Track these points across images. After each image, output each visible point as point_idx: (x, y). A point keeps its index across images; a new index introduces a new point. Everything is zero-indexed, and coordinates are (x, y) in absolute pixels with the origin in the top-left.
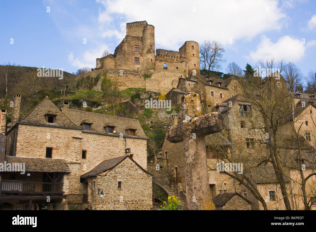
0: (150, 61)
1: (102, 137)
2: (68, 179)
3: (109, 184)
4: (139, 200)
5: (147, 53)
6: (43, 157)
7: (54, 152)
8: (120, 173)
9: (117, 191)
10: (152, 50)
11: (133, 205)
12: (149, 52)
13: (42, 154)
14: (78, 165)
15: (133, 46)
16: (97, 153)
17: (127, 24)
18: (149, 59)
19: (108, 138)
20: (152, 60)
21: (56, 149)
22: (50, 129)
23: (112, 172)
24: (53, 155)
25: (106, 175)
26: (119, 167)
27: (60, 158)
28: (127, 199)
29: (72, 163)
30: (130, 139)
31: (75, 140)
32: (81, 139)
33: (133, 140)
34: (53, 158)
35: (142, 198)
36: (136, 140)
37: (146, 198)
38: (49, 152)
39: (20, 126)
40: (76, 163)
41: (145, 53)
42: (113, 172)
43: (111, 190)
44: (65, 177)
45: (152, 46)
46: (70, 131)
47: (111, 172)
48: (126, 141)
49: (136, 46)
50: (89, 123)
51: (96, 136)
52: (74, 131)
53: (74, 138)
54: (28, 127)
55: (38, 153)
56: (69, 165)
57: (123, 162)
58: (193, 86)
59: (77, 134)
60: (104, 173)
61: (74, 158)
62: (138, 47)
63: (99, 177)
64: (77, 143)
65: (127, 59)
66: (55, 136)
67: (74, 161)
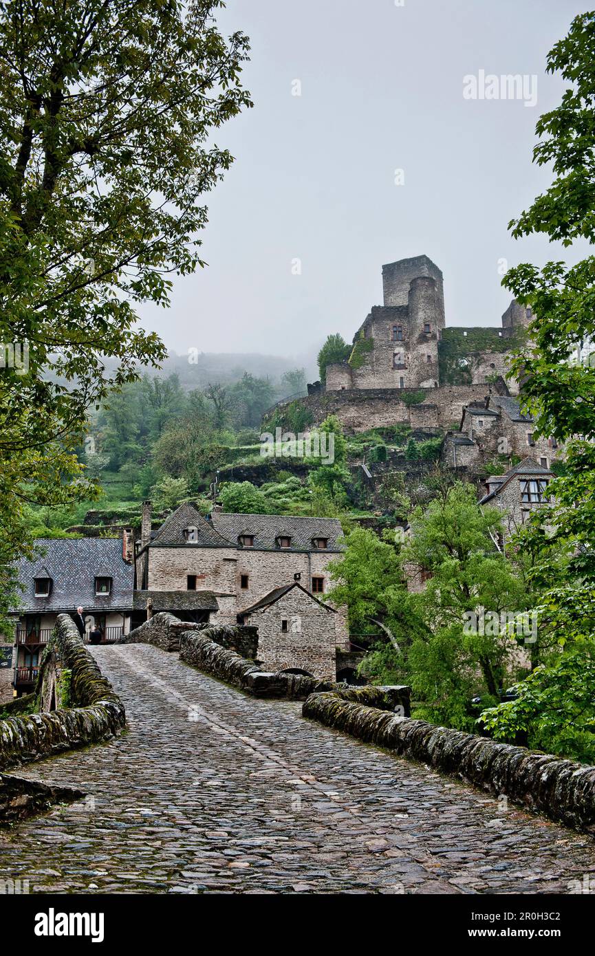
0: (425, 359)
1: (270, 555)
2: (215, 618)
3: (269, 624)
4: (315, 646)
5: (418, 343)
6: (184, 589)
7: (198, 580)
8: (284, 609)
9: (281, 634)
10: (429, 335)
11: (305, 653)
12: (423, 339)
13: (181, 585)
14: (233, 598)
15: (389, 329)
16: (264, 579)
17: (384, 267)
18: (423, 355)
19: (280, 554)
20: (429, 357)
21: (200, 577)
22: (191, 549)
23: (273, 607)
24: (197, 587)
25: (264, 612)
26: (284, 600)
27: (207, 589)
28: (296, 645)
29: (223, 596)
30: (318, 554)
31: (227, 563)
32: (235, 560)
33: (322, 555)
34: (197, 590)
35: (319, 644)
36: (328, 555)
37: (325, 644)
38: (192, 581)
39: (150, 549)
40: (230, 596)
41: (415, 342)
42: (275, 608)
43: (272, 632)
44: (212, 616)
45: (428, 325)
46: (220, 551)
47: (271, 608)
48: (309, 558)
49: (395, 329)
50: (251, 534)
51: (261, 554)
52: (224, 550)
53: (225, 560)
54: (162, 550)
55: (176, 584)
56: (217, 598)
57: (289, 593)
58: (489, 426)
59: (230, 553)
60: (262, 610)
61: (226, 588)
62: (400, 329)
63: (254, 615)
64: (230, 567)
65: (378, 359)
66: (199, 559)
67: (228, 592)
